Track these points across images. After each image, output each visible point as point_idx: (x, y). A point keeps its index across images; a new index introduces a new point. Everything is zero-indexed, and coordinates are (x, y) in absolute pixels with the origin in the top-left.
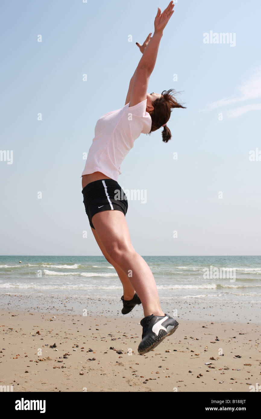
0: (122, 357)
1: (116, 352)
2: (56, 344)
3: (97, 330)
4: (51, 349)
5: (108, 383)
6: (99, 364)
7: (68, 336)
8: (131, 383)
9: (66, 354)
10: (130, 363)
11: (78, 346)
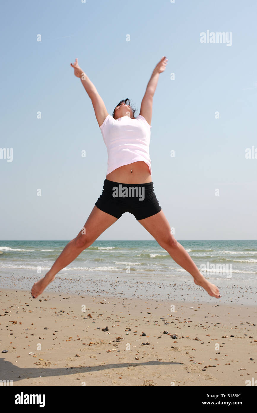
0: (177, 342)
1: (170, 336)
2: (108, 327)
3: (148, 313)
4: (103, 332)
5: (164, 369)
6: (153, 348)
7: (119, 319)
8: (190, 370)
9: (118, 338)
10: (186, 349)
11: (130, 329)
